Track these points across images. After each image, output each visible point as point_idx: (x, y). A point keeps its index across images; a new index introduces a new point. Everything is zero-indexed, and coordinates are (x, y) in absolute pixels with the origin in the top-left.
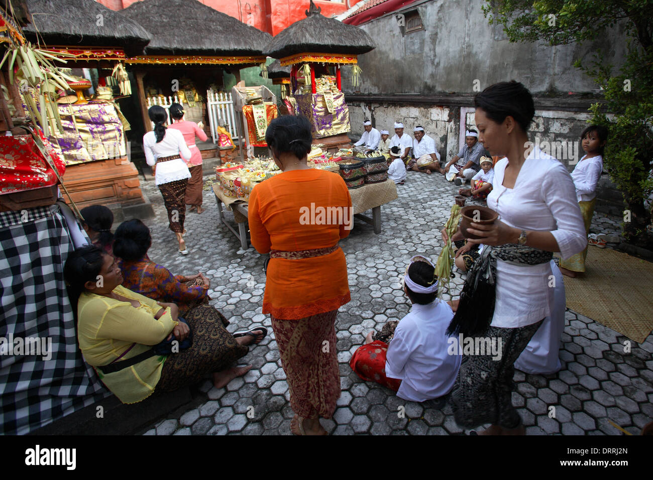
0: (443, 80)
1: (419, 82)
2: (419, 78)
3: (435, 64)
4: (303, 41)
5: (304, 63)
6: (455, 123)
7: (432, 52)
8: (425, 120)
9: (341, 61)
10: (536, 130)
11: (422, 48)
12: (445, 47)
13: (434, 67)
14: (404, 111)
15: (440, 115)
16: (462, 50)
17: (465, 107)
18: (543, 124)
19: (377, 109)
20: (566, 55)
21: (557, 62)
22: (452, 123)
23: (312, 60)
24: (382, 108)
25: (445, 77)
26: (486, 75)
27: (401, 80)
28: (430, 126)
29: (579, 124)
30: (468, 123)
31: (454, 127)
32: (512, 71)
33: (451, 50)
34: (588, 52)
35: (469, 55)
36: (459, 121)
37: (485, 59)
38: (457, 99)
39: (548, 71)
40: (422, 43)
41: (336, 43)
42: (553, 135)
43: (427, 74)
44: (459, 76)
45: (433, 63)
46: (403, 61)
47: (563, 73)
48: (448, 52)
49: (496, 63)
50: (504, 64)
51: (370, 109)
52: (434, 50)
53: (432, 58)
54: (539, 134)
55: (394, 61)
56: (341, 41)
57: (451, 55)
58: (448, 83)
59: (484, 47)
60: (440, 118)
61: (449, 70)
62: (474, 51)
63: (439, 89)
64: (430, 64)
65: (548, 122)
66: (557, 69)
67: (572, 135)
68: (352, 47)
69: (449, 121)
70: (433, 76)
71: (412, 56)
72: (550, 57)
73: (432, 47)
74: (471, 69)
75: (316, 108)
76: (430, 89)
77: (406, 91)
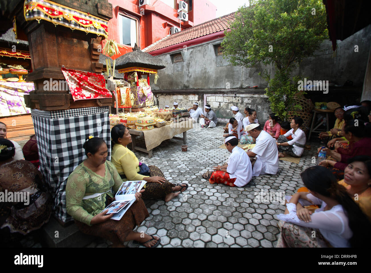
0: (193, 83)
1: (181, 84)
2: (181, 82)
3: (189, 76)
4: (137, 61)
5: (134, 71)
6: (201, 101)
7: (187, 71)
8: (186, 100)
9: (151, 72)
10: (238, 102)
11: (182, 69)
12: (194, 69)
13: (188, 77)
14: (175, 97)
15: (194, 98)
16: (202, 70)
17: (206, 94)
18: (241, 100)
19: (160, 97)
20: (247, 73)
21: (243, 76)
22: (200, 101)
23: (139, 70)
24: (163, 96)
25: (194, 82)
26: (213, 81)
27: (171, 83)
28: (188, 103)
29: (255, 99)
30: (207, 101)
31: (201, 103)
32: (225, 79)
33: (197, 70)
34: (255, 72)
35: (205, 72)
36: (203, 100)
37: (213, 74)
38: (202, 91)
39: (240, 79)
40: (183, 67)
41: (150, 63)
42: (245, 104)
43: (185, 81)
44: (201, 81)
45: (188, 76)
46: (172, 75)
47: (246, 80)
48: (195, 71)
49: (218, 76)
50: (221, 76)
51: (156, 97)
52: (189, 70)
53: (188, 73)
54: (239, 104)
55: (168, 74)
56: (152, 62)
57: (197, 72)
58: (195, 84)
59: (212, 69)
60: (193, 99)
61: (196, 79)
62: (208, 71)
63: (191, 87)
64: (186, 76)
65: (243, 99)
66: (244, 79)
67: (252, 103)
68: (157, 66)
69: (198, 100)
70: (188, 81)
71: (177, 72)
72: (240, 74)
73: (188, 69)
74: (207, 79)
75: (139, 93)
76: (187, 87)
77: (174, 88)
